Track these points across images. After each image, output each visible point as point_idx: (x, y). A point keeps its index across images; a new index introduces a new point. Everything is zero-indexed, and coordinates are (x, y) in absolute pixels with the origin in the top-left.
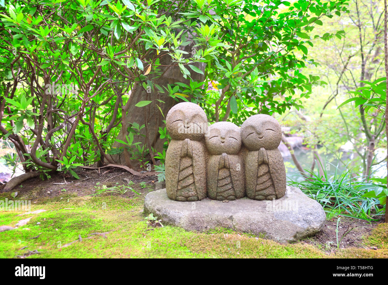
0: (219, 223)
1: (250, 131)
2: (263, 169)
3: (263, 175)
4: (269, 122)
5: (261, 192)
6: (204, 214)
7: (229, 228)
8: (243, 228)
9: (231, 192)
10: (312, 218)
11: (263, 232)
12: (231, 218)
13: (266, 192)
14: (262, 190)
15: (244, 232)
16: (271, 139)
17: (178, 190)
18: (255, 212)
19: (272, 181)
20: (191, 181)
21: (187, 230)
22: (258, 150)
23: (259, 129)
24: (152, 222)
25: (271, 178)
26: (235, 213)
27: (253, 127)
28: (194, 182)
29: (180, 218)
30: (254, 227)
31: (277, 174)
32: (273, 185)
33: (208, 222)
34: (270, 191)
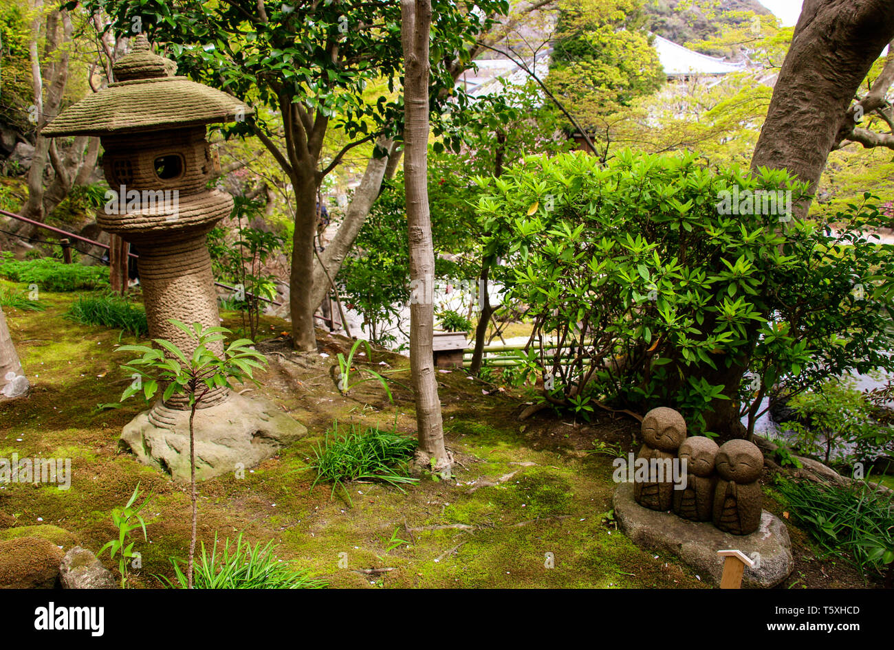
0: (667, 546)
1: (723, 458)
2: (730, 503)
3: (729, 508)
4: (746, 454)
5: (725, 524)
6: (655, 532)
7: (675, 555)
8: (688, 561)
9: (694, 513)
10: (763, 573)
11: (708, 573)
12: (680, 546)
13: (730, 525)
14: (725, 522)
15: (688, 565)
16: (743, 474)
17: (641, 495)
18: (706, 548)
19: (738, 517)
20: (655, 491)
21: (634, 543)
22: (729, 481)
23: (733, 460)
24: (608, 520)
25: (737, 514)
26: (686, 542)
27: (726, 456)
28: (658, 493)
29: (631, 529)
30: (699, 563)
31: (745, 511)
32: (739, 521)
33: (657, 542)
34: (734, 526)
